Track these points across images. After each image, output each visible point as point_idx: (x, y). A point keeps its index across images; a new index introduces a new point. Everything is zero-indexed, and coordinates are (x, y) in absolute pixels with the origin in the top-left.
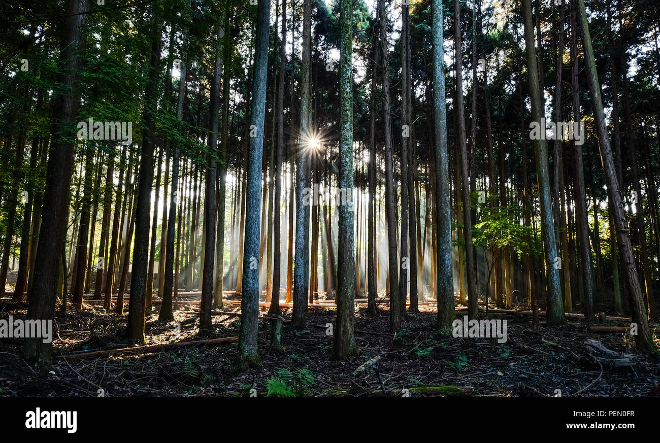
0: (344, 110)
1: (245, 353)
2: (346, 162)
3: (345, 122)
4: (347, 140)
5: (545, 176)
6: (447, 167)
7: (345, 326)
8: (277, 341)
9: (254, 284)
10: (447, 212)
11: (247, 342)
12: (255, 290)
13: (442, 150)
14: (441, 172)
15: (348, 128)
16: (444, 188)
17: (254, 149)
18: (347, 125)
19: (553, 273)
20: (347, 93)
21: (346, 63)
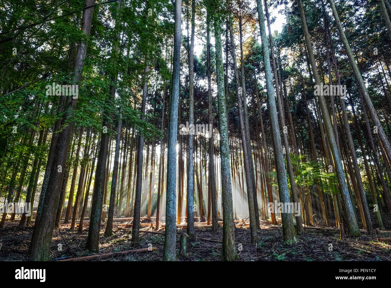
0: (221, 106)
1: (169, 259)
2: (224, 135)
3: (222, 113)
4: (224, 123)
5: (334, 143)
6: (280, 138)
7: (229, 240)
8: (183, 250)
9: (173, 212)
10: (283, 165)
11: (170, 251)
12: (174, 216)
13: (276, 128)
14: (277, 141)
15: (224, 116)
16: (279, 150)
17: (172, 128)
18: (224, 114)
19: (348, 202)
20: (222, 97)
21: (221, 81)
